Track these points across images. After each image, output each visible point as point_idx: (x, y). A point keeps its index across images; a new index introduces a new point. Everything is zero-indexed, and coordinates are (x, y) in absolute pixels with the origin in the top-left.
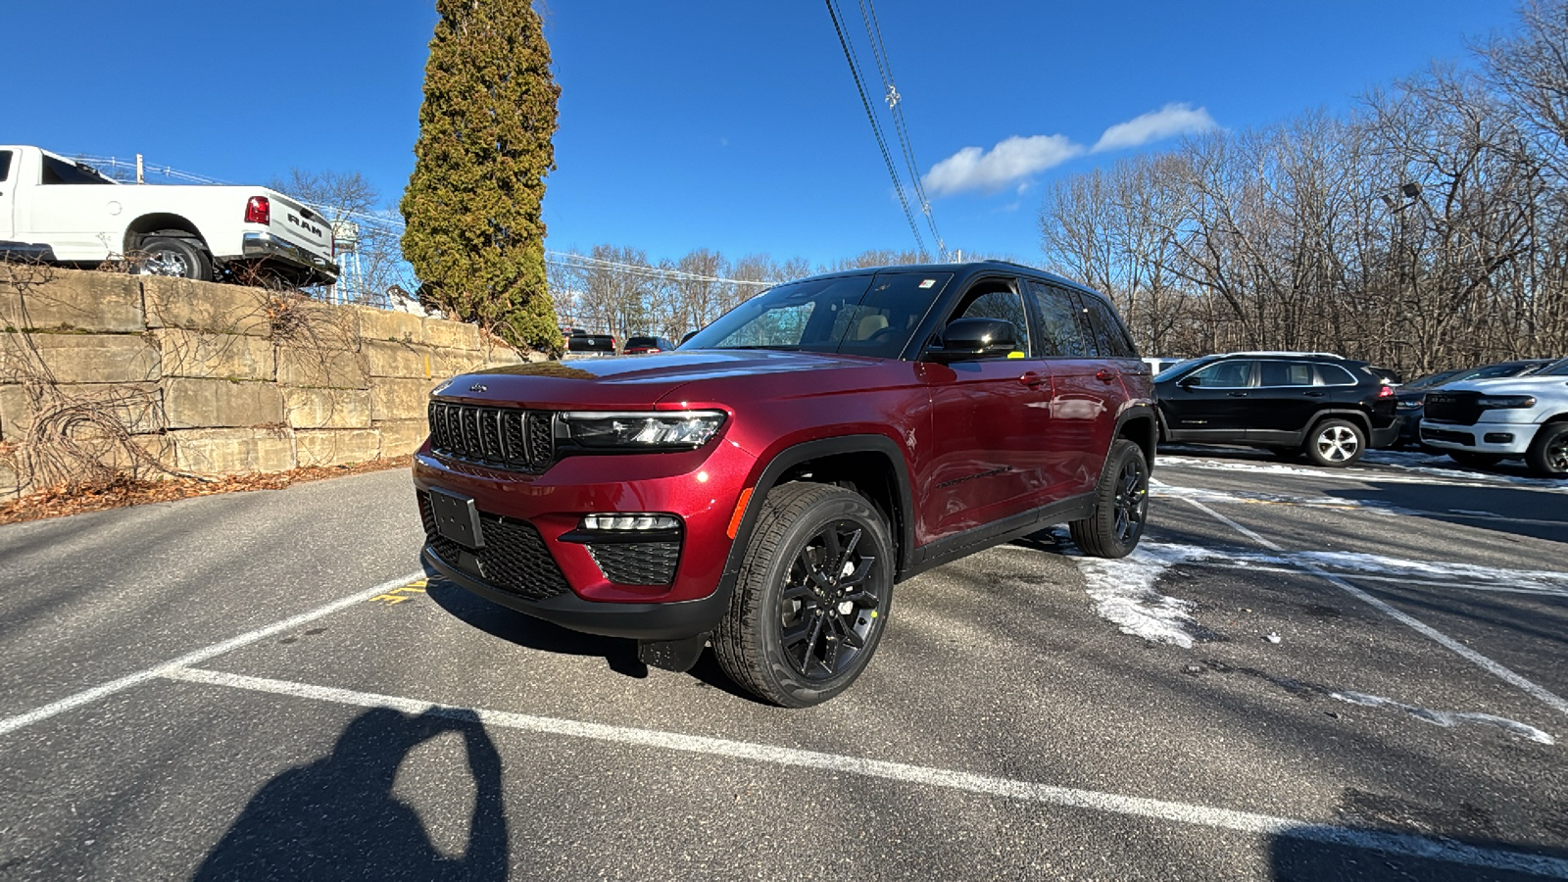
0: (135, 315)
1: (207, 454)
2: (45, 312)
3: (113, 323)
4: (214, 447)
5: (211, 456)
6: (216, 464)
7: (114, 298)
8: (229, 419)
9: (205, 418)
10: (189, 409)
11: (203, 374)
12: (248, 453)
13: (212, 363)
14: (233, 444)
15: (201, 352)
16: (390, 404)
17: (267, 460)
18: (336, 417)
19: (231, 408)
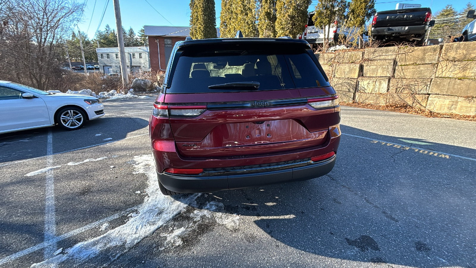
0: (435, 58)
1: (435, 103)
2: (410, 60)
3: (428, 61)
4: (438, 101)
5: (436, 104)
6: (437, 107)
7: (430, 53)
8: (452, 92)
9: (441, 91)
10: (436, 88)
11: (450, 76)
12: (452, 105)
13: (456, 72)
14: (447, 101)
15: (452, 68)
17: (460, 109)
19: (454, 89)
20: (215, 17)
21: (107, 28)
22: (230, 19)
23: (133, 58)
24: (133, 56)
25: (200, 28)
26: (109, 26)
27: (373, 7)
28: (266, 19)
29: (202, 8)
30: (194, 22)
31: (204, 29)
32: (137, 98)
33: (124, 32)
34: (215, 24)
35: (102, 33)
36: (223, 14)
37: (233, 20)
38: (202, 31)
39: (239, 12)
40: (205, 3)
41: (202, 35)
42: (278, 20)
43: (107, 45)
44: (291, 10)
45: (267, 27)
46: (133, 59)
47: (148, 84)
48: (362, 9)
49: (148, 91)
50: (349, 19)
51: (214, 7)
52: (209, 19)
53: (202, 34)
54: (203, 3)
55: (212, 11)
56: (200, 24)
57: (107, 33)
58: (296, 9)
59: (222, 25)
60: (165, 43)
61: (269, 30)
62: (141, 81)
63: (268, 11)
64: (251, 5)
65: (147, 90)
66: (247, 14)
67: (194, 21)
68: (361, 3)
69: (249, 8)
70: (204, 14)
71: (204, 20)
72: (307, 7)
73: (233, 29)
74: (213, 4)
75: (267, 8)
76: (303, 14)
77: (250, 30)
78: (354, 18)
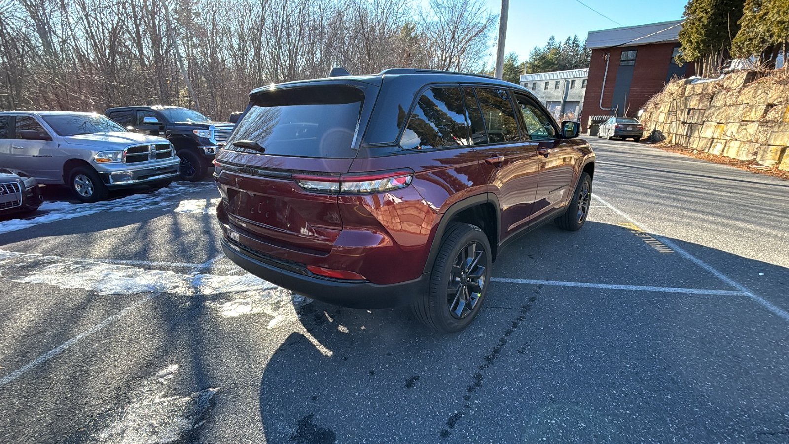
21: (550, 42)
23: (571, 88)
24: (572, 83)
26: (555, 38)
33: (577, 44)
35: (539, 50)
43: (542, 68)
46: (570, 90)
57: (549, 49)
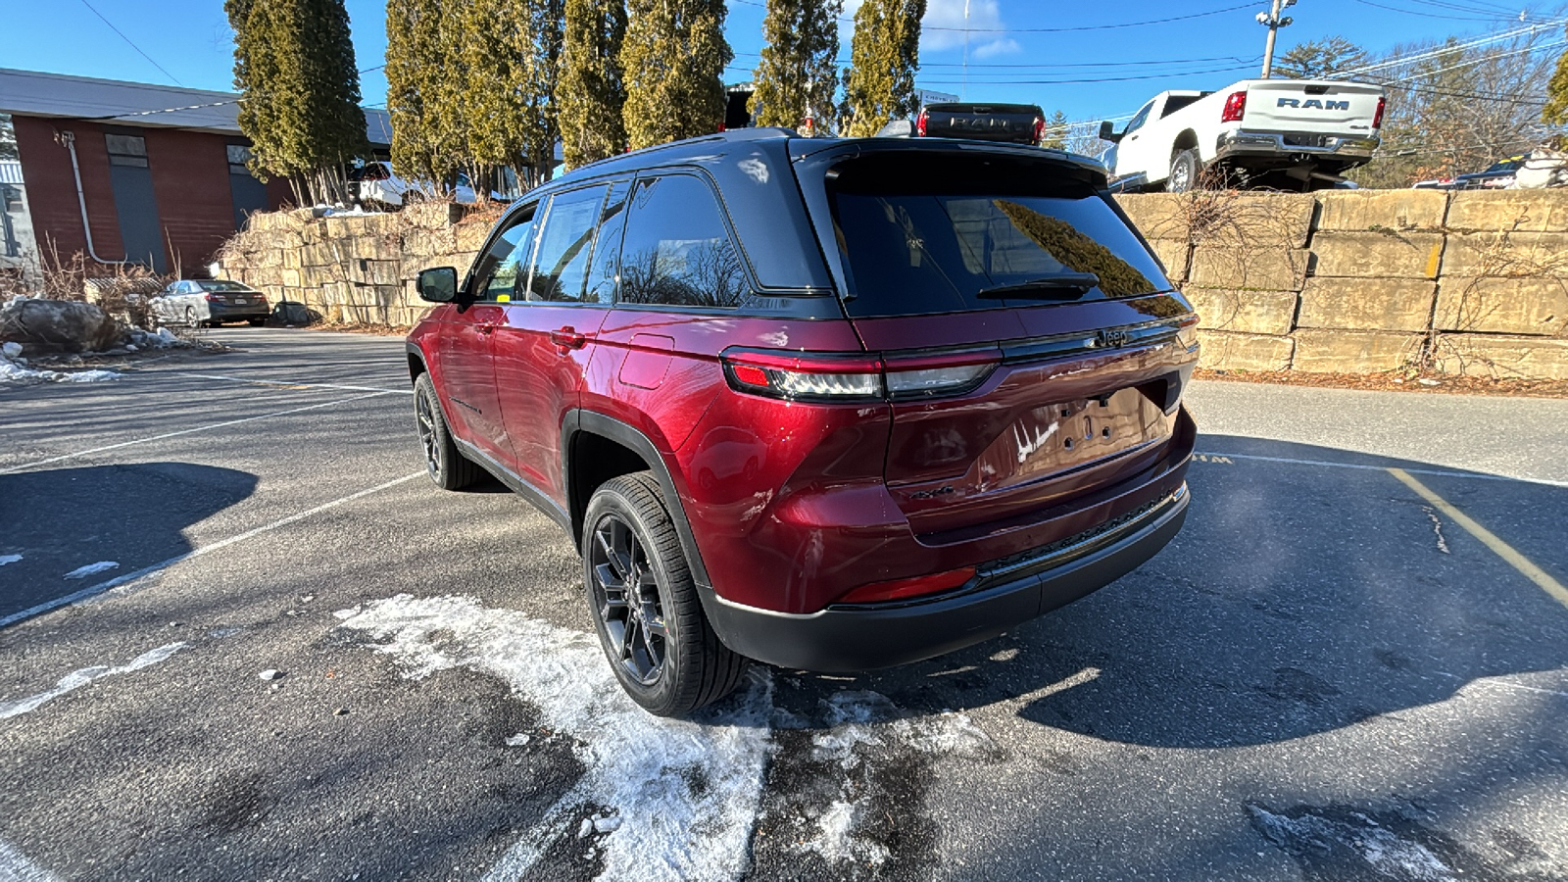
16: (1331, 310)
18: (1238, 320)
20: (354, 67)
22: (433, 80)
25: (289, 102)
27: (911, 88)
28: (586, 92)
29: (295, 29)
30: (256, 79)
31: (310, 106)
32: (53, 382)
34: (357, 91)
36: (398, 62)
37: (448, 87)
38: (299, 113)
39: (474, 59)
40: (305, 12)
41: (300, 129)
42: (631, 99)
44: (674, 72)
45: (588, 118)
47: (87, 319)
48: (885, 91)
49: (91, 349)
50: (855, 118)
51: (348, 32)
52: (328, 72)
53: (304, 126)
54: (293, 9)
55: (337, 42)
56: (290, 89)
58: (687, 70)
59: (397, 98)
60: (111, 151)
61: (599, 130)
62: (48, 307)
63: (587, 68)
64: (520, 41)
65: (88, 345)
66: (504, 71)
67: (255, 69)
68: (881, 75)
69: (511, 50)
70: (302, 51)
71: (305, 73)
72: (719, 70)
73: (450, 117)
74: (341, 16)
75: (583, 58)
76: (711, 90)
77: (521, 126)
78: (867, 115)
